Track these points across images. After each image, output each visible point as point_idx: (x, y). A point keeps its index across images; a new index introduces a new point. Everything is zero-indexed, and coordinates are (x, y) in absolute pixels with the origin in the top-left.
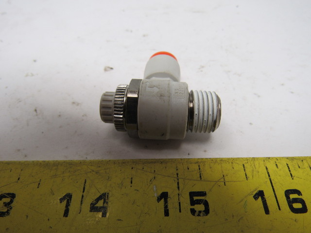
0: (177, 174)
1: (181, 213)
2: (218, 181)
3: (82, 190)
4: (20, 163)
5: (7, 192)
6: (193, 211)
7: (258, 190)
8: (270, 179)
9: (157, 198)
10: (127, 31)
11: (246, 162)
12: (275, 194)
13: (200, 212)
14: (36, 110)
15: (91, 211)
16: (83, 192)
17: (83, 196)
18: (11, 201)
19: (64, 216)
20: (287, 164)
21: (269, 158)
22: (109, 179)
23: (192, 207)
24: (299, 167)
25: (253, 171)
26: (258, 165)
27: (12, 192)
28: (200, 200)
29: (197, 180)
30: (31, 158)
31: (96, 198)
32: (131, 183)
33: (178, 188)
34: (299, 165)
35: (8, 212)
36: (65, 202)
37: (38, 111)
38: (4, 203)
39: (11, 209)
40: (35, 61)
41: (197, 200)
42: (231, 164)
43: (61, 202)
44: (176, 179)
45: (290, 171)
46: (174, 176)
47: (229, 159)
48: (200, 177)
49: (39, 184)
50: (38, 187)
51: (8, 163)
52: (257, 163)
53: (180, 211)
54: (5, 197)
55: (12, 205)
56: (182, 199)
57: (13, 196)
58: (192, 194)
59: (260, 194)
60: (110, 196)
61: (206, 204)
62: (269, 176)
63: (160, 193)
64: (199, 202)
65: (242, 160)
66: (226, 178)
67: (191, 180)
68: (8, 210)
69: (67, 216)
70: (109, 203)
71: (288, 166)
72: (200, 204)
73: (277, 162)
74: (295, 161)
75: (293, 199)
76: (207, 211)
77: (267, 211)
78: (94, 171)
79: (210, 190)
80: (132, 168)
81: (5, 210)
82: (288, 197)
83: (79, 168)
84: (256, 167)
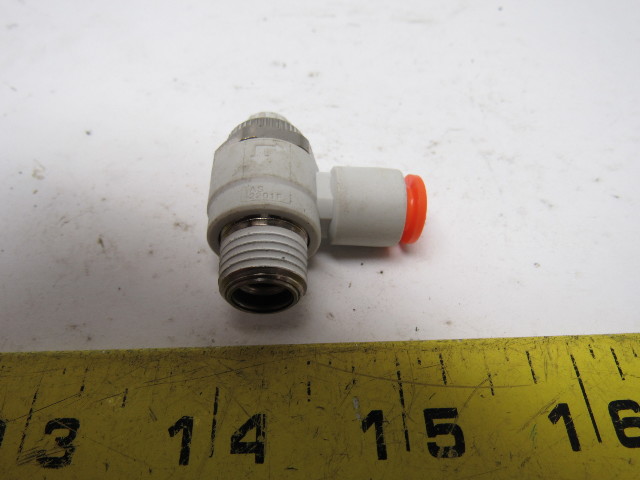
0: (399, 374)
1: (411, 453)
2: (479, 386)
3: (212, 410)
4: (81, 356)
5: (61, 417)
6: (433, 449)
7: (557, 402)
8: (580, 381)
9: (361, 424)
10: (275, 64)
11: (533, 345)
12: (590, 410)
13: (447, 449)
14: (101, 242)
15: (232, 452)
16: (215, 413)
17: (214, 422)
18: (72, 436)
19: (180, 463)
20: (612, 350)
21: (577, 337)
22: (263, 385)
23: (432, 440)
24: (636, 355)
25: (546, 364)
26: (555, 351)
27: (71, 416)
28: (447, 425)
29: (438, 386)
30: (103, 345)
31: (241, 424)
32: (309, 392)
33: (402, 401)
34: (636, 352)
35: (66, 459)
36: (180, 435)
37: (105, 243)
38: (57, 439)
39: (73, 450)
40: (88, 133)
41: (439, 426)
42: (502, 350)
43: (172, 435)
44: (396, 384)
45: (617, 363)
46: (393, 378)
47: (498, 340)
48: (445, 378)
49: (125, 398)
50: (123, 405)
51: (58, 356)
52: (553, 348)
53: (408, 449)
54: (59, 427)
55: (74, 443)
56: (410, 425)
57: (73, 424)
58: (430, 414)
59: (561, 412)
60: (267, 420)
61: (458, 433)
62: (578, 374)
63: (366, 412)
64: (443, 430)
65: (524, 342)
66: (494, 380)
67: (425, 385)
68: (67, 454)
69: (186, 463)
70: (268, 435)
71: (614, 354)
72: (446, 433)
73: (592, 345)
74: (627, 344)
75: (625, 419)
76: (460, 448)
77: (575, 445)
78: (232, 370)
79: (465, 405)
80: (309, 363)
81: (61, 453)
82: (614, 416)
83: (202, 364)
84: (552, 355)
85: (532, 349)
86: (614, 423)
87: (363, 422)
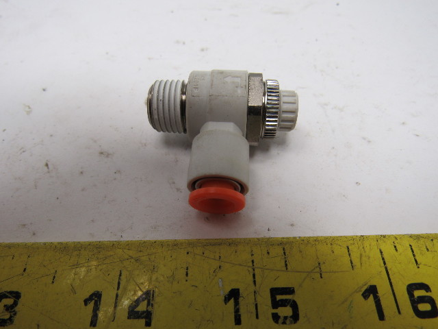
0: (253, 262)
1: (259, 320)
2: (312, 272)
3: (116, 287)
4: (26, 246)
5: (9, 290)
6: (276, 317)
7: (369, 284)
8: (386, 268)
9: (223, 298)
10: (178, 42)
11: (352, 242)
12: (393, 290)
13: (286, 318)
14: (47, 165)
15: (129, 318)
16: (118, 289)
17: (117, 296)
18: (15, 304)
19: (91, 325)
20: (410, 246)
21: (384, 236)
22: (154, 269)
23: (275, 311)
24: (428, 250)
25: (361, 255)
26: (368, 246)
27: (15, 290)
28: (286, 300)
29: (281, 271)
30: (42, 239)
31: (136, 297)
32: (187, 275)
33: (255, 282)
34: (428, 247)
35: (11, 320)
36: (91, 305)
37: (50, 166)
38: (5, 306)
39: (15, 314)
40: (44, 90)
41: (282, 300)
42: (329, 245)
43: (86, 304)
44: (250, 269)
45: (414, 255)
46: (248, 265)
47: (326, 238)
48: (286, 265)
49: (54, 277)
50: (53, 282)
51: (9, 246)
52: (367, 244)
53: (257, 317)
54: (7, 297)
55: (16, 309)
56: (259, 299)
57: (17, 295)
58: (274, 292)
59: (372, 291)
60: (156, 295)
61: (294, 306)
62: (385, 263)
63: (228, 289)
64: (283, 303)
65: (346, 239)
66: (323, 267)
67: (272, 270)
68: (11, 317)
69: (95, 326)
70: (156, 306)
71: (412, 249)
72: (285, 306)
73: (396, 242)
74: (422, 241)
75: (418, 297)
76: (295, 317)
77: (381, 316)
78: (132, 258)
79: (300, 286)
80: (188, 253)
81: (7, 316)
82: (411, 295)
83: (111, 253)
84: (366, 249)
85: (352, 244)
86: (411, 300)
87: (225, 297)
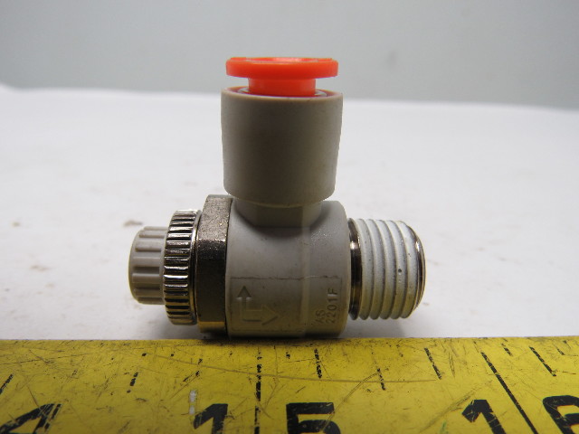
0: (259, 367)
2: (365, 380)
7: (473, 398)
8: (499, 377)
9: (194, 418)
11: (433, 344)
12: (519, 407)
20: (532, 349)
24: (563, 354)
25: (451, 360)
26: (461, 349)
28: (316, 422)
29: (312, 380)
32: (132, 383)
33: (258, 395)
34: (562, 350)
41: (308, 423)
42: (395, 347)
44: (254, 377)
45: (542, 360)
46: (251, 370)
48: (319, 372)
52: (457, 346)
56: (263, 420)
58: (295, 409)
59: (480, 408)
60: (60, 411)
61: (333, 431)
62: (494, 371)
63: (205, 405)
64: (312, 427)
66: (385, 374)
67: (292, 378)
70: (53, 427)
71: (535, 352)
72: (316, 431)
73: (505, 343)
74: (549, 343)
75: (568, 416)
78: (41, 359)
79: (345, 400)
80: (144, 355)
82: (553, 413)
83: (7, 352)
84: (458, 352)
85: (433, 346)
86: (556, 421)
87: (197, 417)
